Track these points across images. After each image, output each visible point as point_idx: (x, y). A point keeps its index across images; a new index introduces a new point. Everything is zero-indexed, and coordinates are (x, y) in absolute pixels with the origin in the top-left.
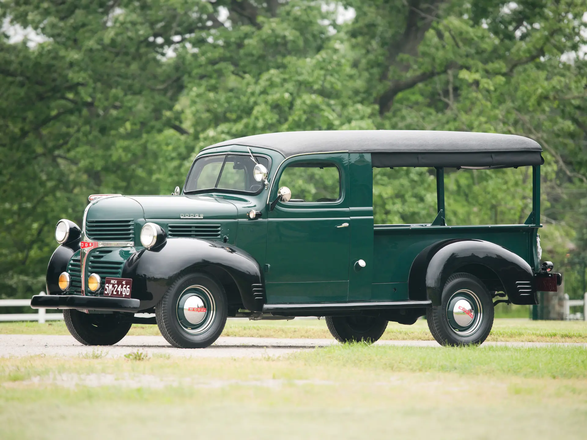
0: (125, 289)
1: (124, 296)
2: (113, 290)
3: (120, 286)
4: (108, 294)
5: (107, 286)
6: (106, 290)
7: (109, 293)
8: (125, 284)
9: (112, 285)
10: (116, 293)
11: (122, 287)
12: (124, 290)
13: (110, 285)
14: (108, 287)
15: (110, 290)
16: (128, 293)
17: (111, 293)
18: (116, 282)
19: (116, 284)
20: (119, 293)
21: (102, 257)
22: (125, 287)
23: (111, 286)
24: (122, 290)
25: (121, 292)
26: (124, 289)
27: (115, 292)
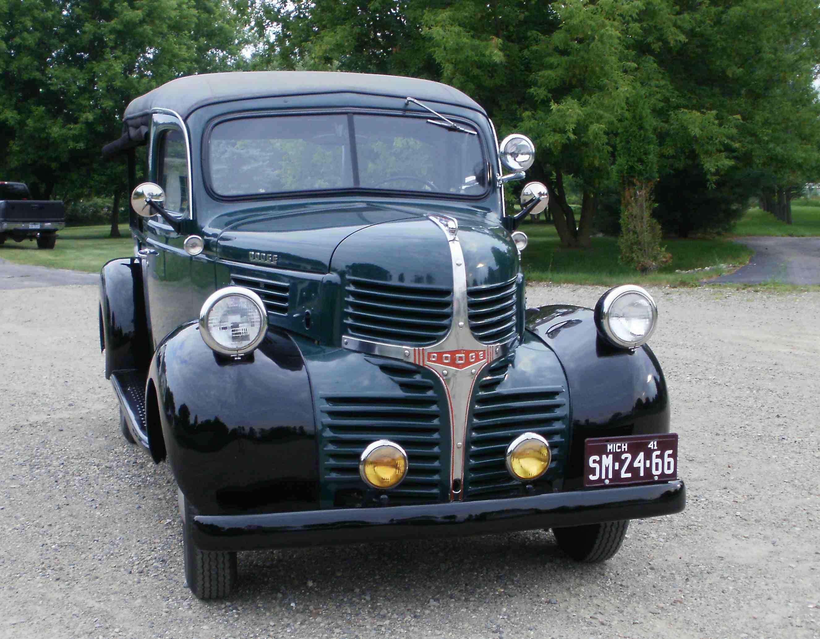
0: (659, 461)
1: (656, 478)
2: (617, 467)
3: (641, 455)
4: (600, 480)
5: (594, 461)
6: (593, 471)
7: (603, 477)
8: (656, 448)
9: (611, 456)
10: (629, 475)
11: (648, 456)
12: (657, 464)
13: (604, 456)
14: (600, 462)
15: (607, 469)
16: (669, 468)
17: (610, 476)
18: (625, 447)
19: (625, 452)
20: (642, 474)
21: (497, 383)
22: (657, 457)
23: (607, 461)
24: (648, 465)
25: (648, 471)
26: (655, 460)
27: (626, 472)
